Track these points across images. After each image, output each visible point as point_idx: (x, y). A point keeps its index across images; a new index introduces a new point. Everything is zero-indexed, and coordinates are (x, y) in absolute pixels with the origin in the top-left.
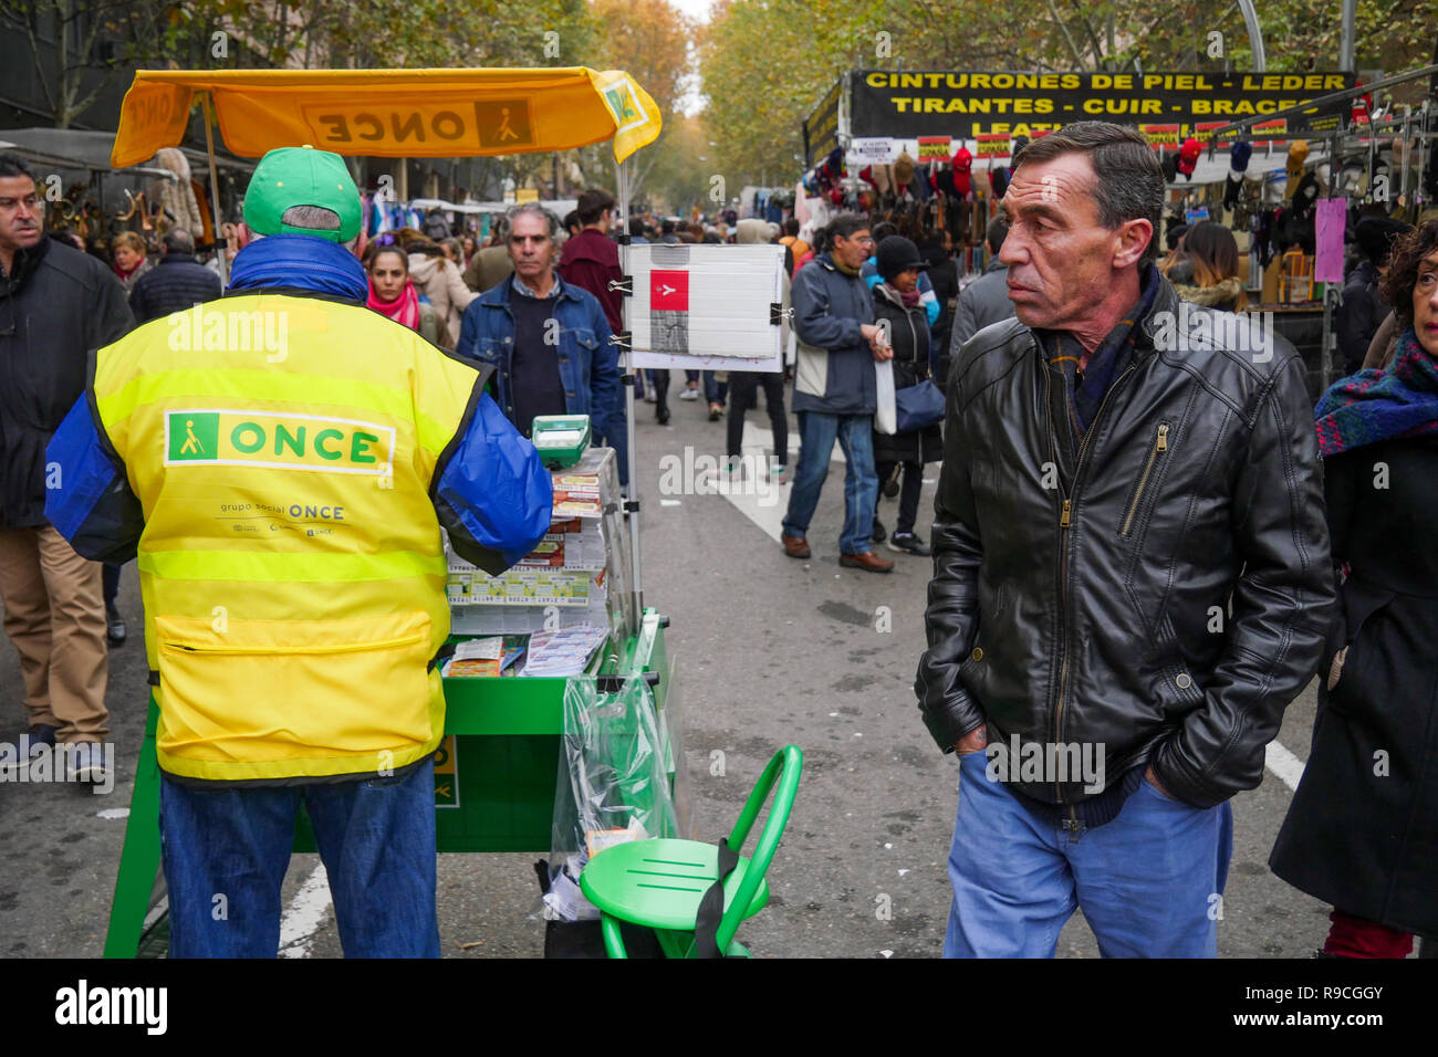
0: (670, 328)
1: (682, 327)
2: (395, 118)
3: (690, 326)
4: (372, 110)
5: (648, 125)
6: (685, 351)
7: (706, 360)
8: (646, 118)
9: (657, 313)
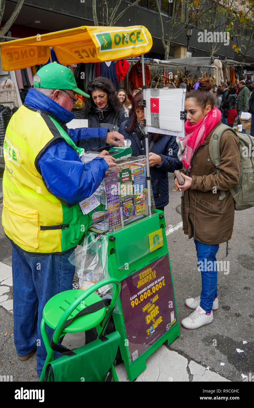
0: (155, 119)
1: (157, 118)
2: (90, 49)
3: (160, 119)
4: (84, 48)
5: (148, 45)
6: (159, 127)
7: (165, 131)
8: (148, 42)
9: (152, 113)
